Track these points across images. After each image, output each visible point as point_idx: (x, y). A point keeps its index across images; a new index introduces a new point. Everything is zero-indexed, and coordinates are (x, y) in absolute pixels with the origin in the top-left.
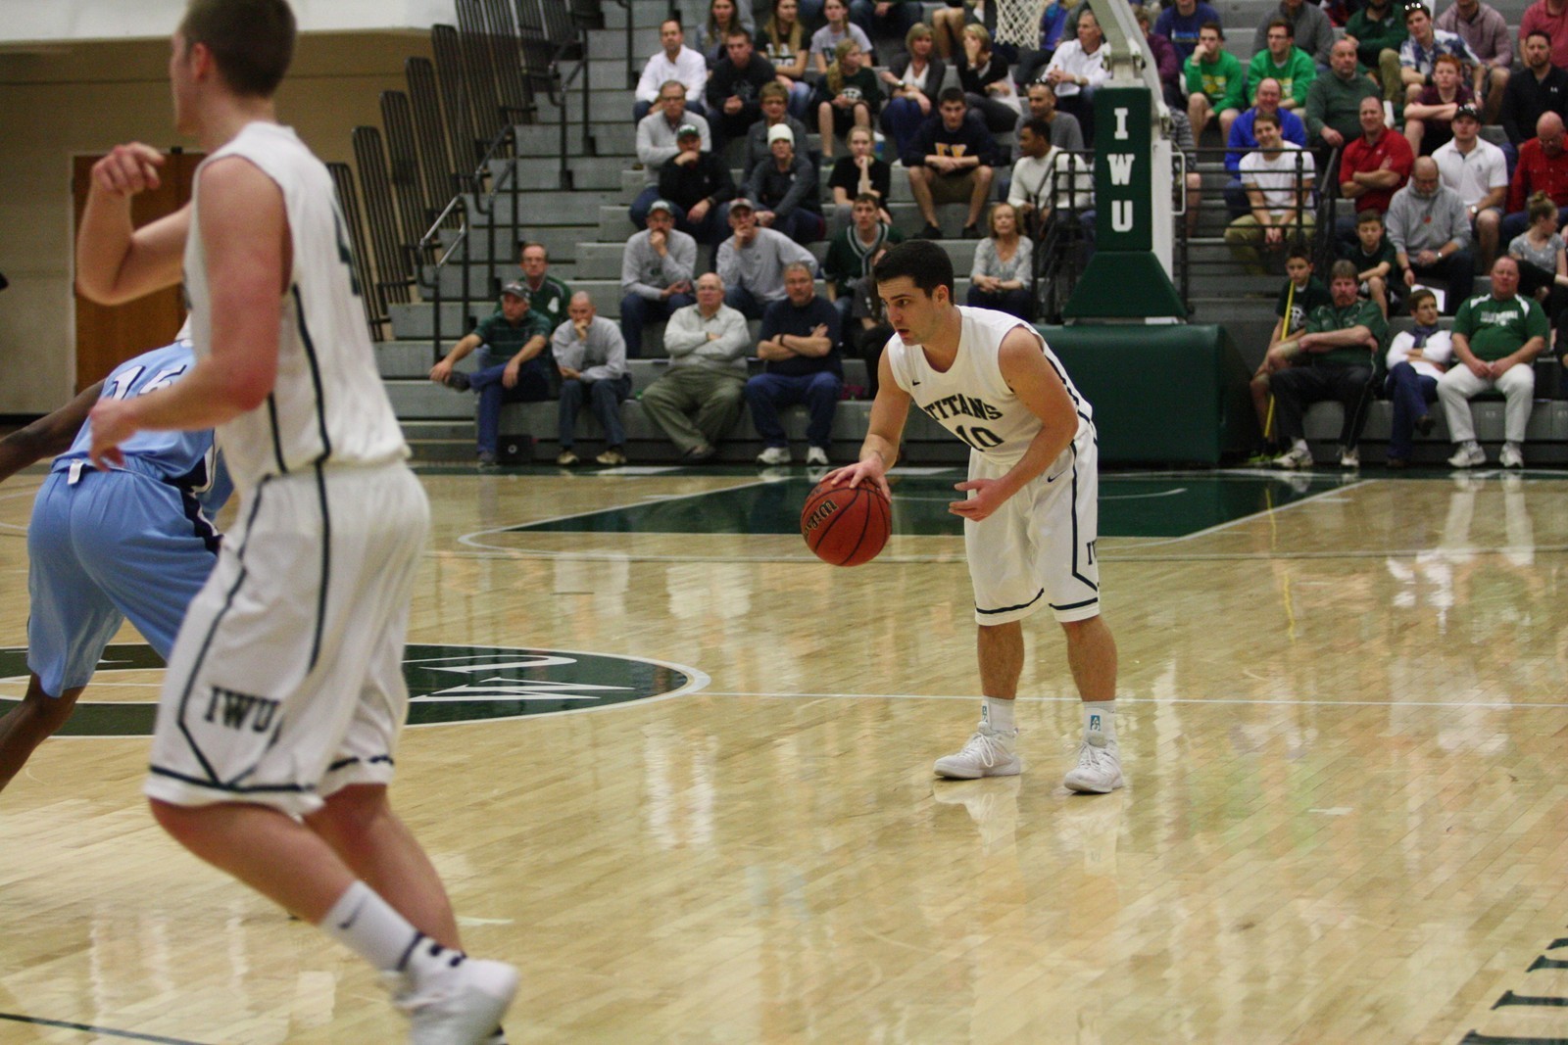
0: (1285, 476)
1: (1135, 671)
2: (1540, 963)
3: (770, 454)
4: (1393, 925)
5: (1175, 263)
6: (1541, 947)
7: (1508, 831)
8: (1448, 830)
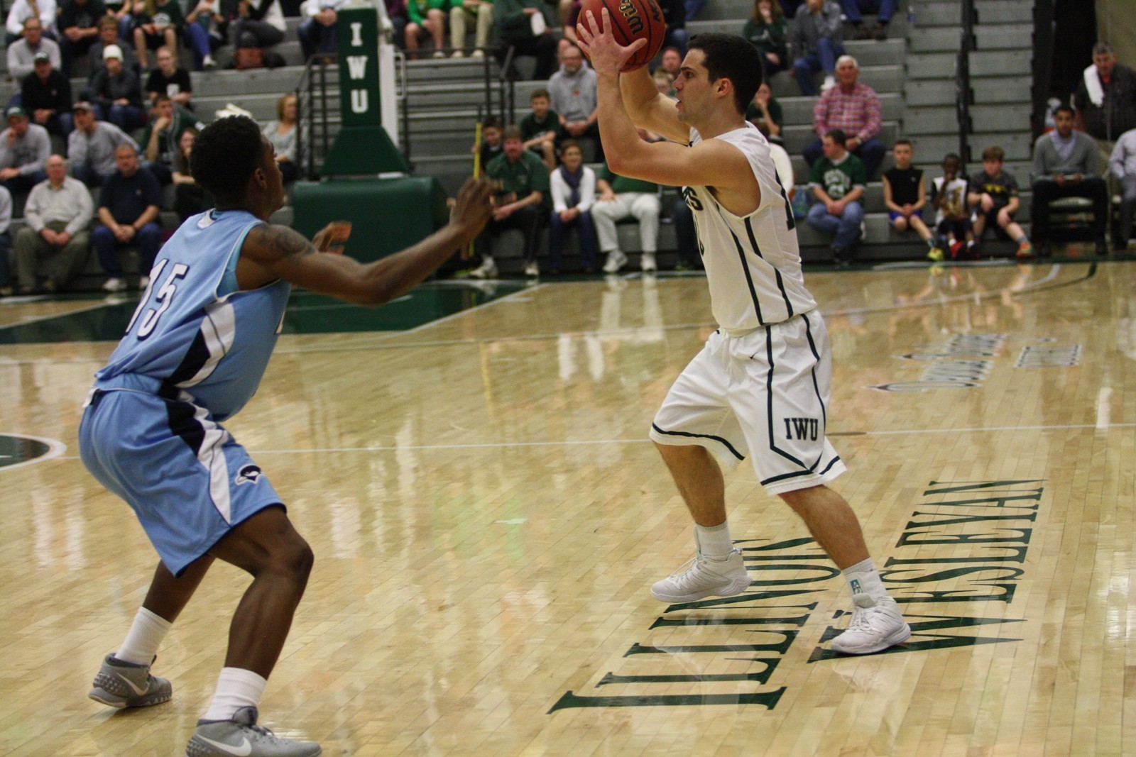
0: (479, 284)
1: (373, 428)
2: (660, 622)
3: (112, 284)
4: (554, 600)
5: (400, 133)
6: (660, 610)
7: (638, 530)
8: (595, 531)
